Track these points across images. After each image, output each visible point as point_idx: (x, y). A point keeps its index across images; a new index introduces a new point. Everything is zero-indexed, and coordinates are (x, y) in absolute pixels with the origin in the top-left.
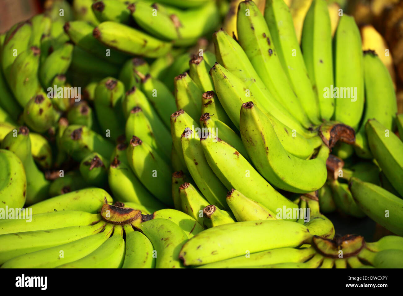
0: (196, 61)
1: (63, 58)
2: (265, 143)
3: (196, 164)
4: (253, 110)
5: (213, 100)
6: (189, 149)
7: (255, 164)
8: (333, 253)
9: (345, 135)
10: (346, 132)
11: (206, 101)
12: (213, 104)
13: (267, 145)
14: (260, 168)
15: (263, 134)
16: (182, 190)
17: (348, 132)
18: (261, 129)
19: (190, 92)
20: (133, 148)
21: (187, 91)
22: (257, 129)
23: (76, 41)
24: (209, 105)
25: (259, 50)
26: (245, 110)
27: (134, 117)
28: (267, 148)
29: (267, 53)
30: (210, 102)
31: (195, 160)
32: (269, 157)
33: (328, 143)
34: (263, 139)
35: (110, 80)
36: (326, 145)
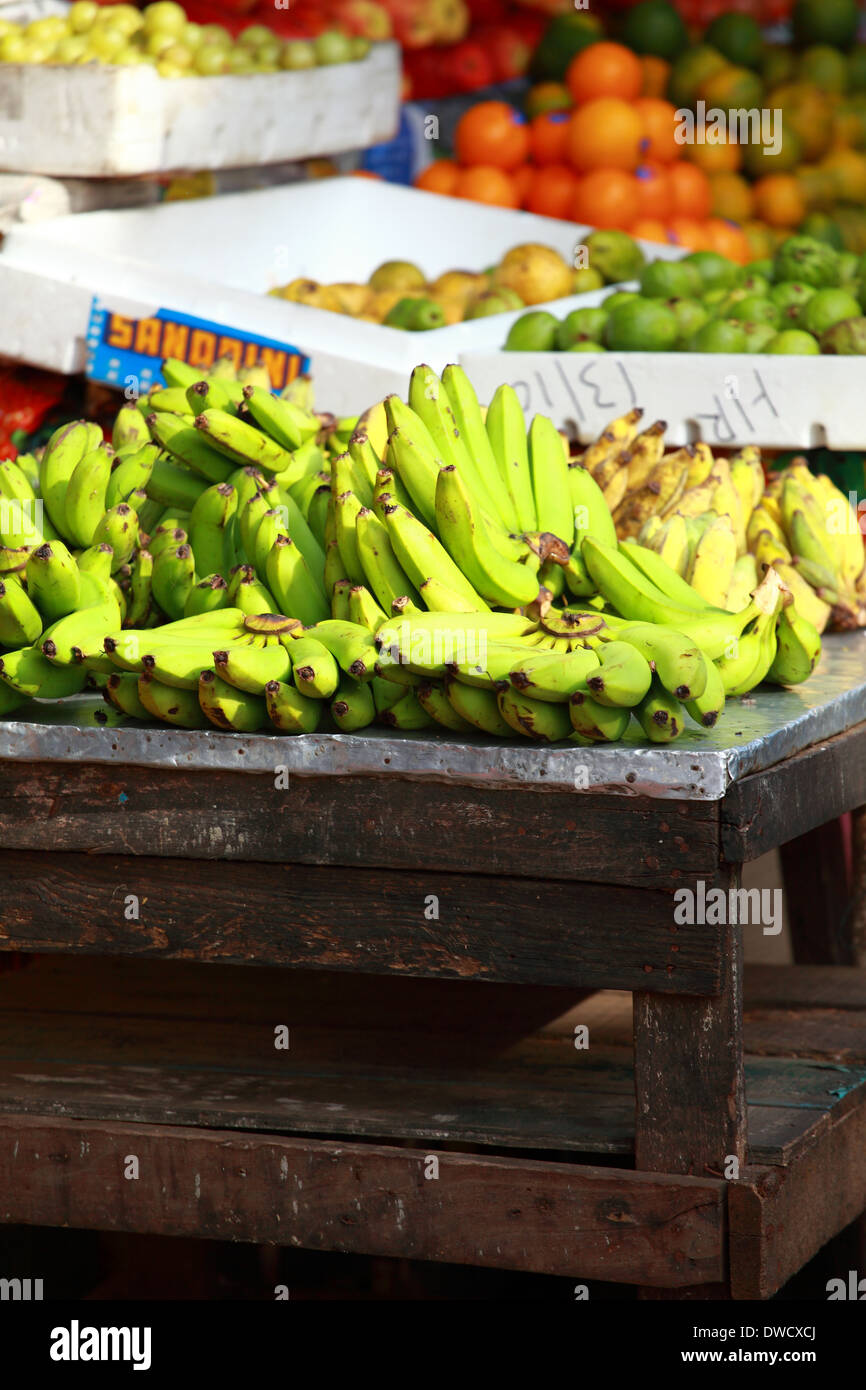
0: (359, 440)
1: (142, 465)
2: (470, 517)
3: (376, 554)
4: (456, 473)
5: (392, 477)
6: (367, 533)
7: (454, 551)
8: (568, 631)
9: (556, 550)
10: (558, 546)
11: (384, 479)
12: (393, 484)
13: (473, 521)
14: (460, 558)
15: (469, 505)
16: (354, 594)
17: (561, 545)
18: (466, 498)
19: (355, 476)
20: (280, 549)
21: (351, 475)
22: (461, 498)
23: (165, 440)
24: (386, 486)
25: (443, 429)
26: (444, 474)
27: (269, 521)
28: (473, 526)
29: (453, 434)
30: (389, 480)
31: (374, 548)
32: (474, 538)
33: (538, 551)
34: (468, 511)
35: (223, 485)
36: (535, 552)
